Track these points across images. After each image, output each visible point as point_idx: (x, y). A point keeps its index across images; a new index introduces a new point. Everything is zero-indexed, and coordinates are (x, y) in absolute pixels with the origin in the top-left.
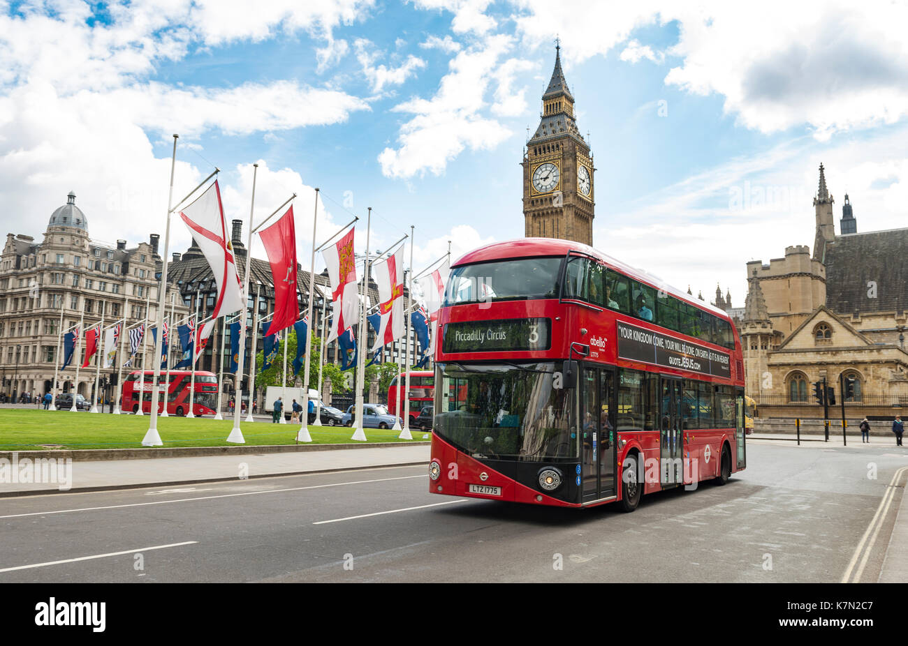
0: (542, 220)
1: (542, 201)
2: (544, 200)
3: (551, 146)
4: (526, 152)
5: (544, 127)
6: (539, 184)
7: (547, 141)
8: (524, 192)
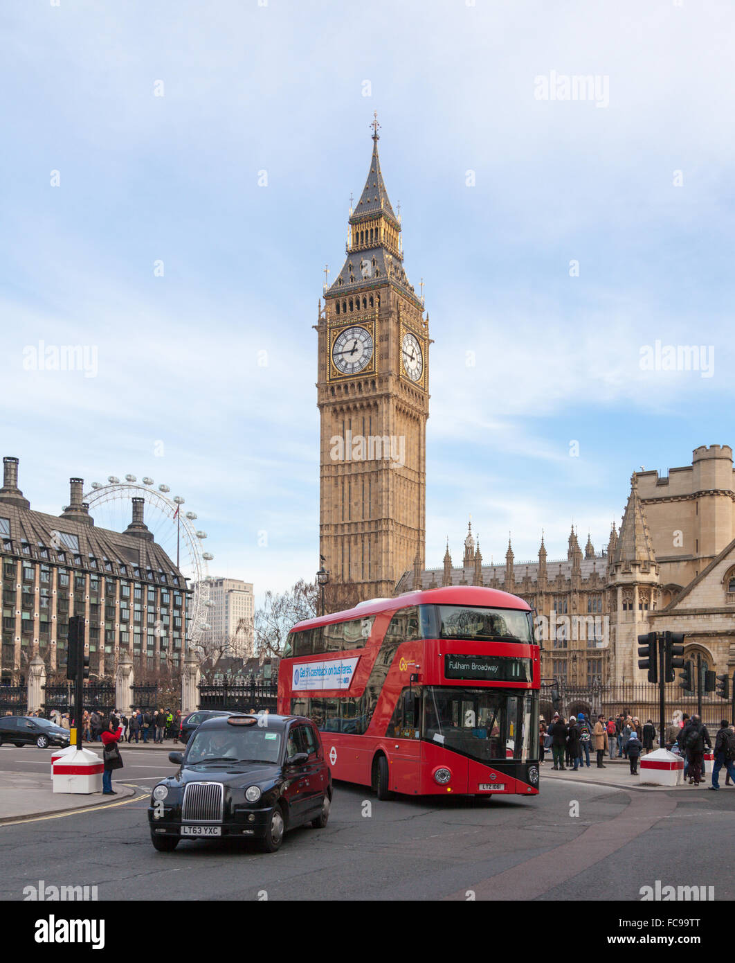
0: (347, 419)
1: (346, 387)
2: (349, 385)
3: (361, 300)
4: (322, 308)
5: (351, 267)
6: (342, 360)
7: (355, 291)
8: (319, 373)
